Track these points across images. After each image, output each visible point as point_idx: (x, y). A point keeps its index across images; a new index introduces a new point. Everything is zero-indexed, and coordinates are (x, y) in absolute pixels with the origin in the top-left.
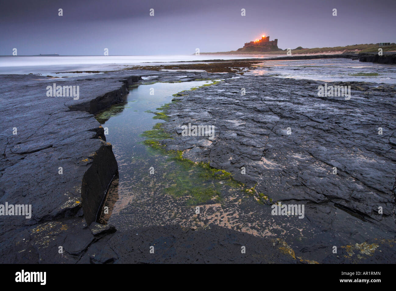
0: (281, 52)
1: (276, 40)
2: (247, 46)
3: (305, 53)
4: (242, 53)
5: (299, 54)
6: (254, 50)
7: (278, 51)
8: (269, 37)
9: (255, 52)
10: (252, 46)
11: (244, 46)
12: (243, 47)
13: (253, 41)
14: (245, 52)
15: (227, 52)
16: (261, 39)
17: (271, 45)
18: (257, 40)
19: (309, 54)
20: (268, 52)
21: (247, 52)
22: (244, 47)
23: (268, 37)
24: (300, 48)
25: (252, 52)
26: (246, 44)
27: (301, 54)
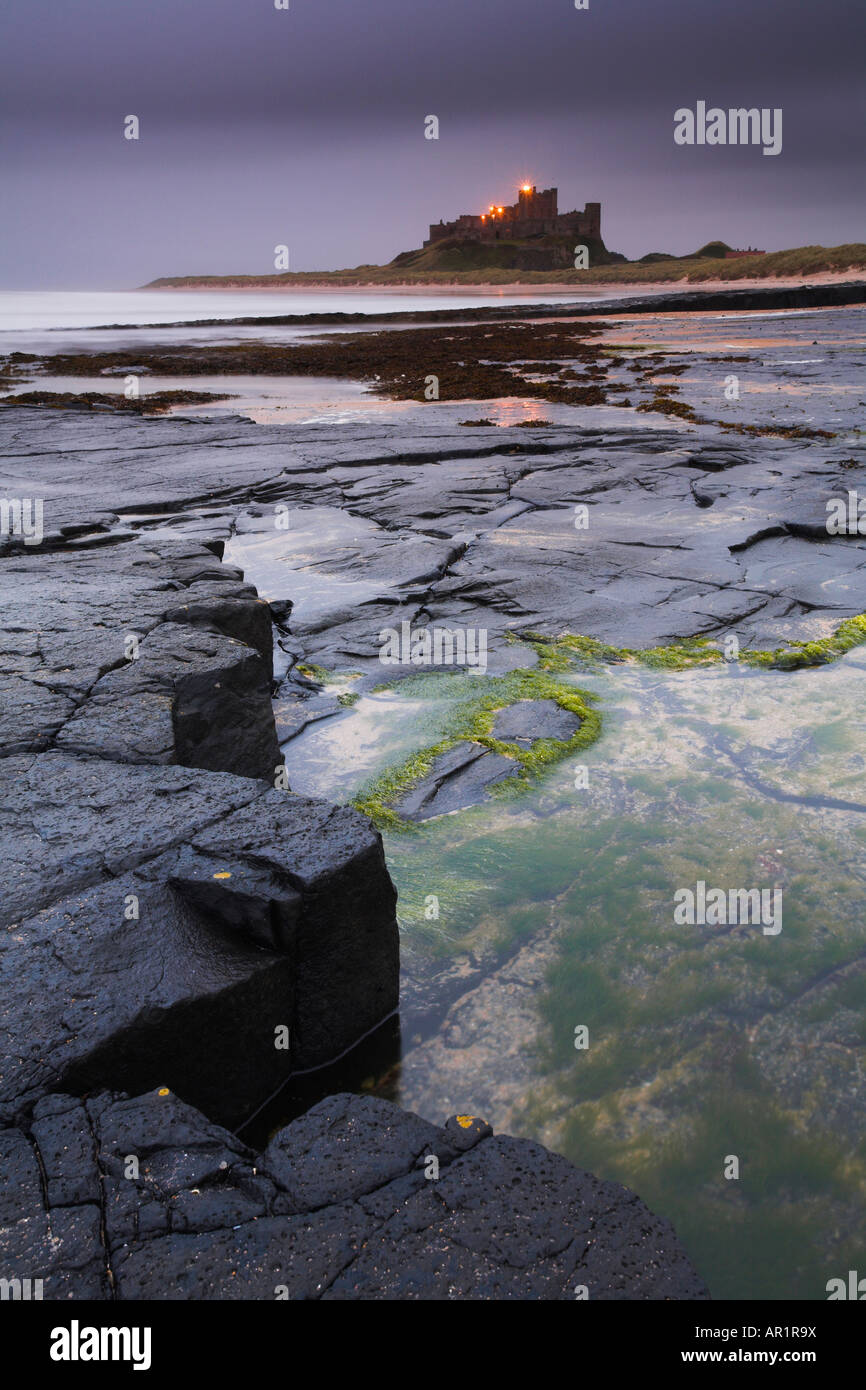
0: (624, 270)
1: (594, 209)
2: (443, 240)
3: (754, 276)
4: (421, 275)
5: (723, 279)
6: (483, 264)
7: (609, 263)
8: (554, 191)
9: (489, 272)
10: (473, 237)
11: (428, 239)
12: (422, 247)
13: (473, 214)
14: (437, 274)
15: (337, 274)
16: (514, 201)
17: (569, 233)
18: (492, 207)
19: (774, 279)
20: (557, 273)
21: (452, 274)
22: (425, 244)
23: (551, 195)
24: (716, 250)
25: (474, 274)
26: (437, 231)
27: (734, 277)
